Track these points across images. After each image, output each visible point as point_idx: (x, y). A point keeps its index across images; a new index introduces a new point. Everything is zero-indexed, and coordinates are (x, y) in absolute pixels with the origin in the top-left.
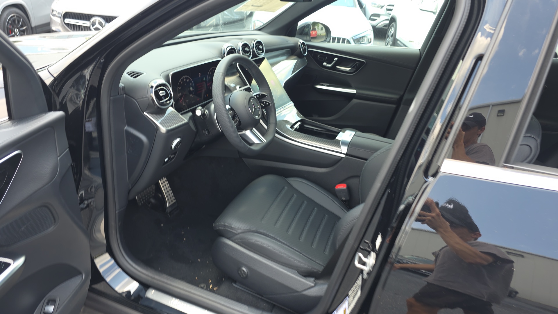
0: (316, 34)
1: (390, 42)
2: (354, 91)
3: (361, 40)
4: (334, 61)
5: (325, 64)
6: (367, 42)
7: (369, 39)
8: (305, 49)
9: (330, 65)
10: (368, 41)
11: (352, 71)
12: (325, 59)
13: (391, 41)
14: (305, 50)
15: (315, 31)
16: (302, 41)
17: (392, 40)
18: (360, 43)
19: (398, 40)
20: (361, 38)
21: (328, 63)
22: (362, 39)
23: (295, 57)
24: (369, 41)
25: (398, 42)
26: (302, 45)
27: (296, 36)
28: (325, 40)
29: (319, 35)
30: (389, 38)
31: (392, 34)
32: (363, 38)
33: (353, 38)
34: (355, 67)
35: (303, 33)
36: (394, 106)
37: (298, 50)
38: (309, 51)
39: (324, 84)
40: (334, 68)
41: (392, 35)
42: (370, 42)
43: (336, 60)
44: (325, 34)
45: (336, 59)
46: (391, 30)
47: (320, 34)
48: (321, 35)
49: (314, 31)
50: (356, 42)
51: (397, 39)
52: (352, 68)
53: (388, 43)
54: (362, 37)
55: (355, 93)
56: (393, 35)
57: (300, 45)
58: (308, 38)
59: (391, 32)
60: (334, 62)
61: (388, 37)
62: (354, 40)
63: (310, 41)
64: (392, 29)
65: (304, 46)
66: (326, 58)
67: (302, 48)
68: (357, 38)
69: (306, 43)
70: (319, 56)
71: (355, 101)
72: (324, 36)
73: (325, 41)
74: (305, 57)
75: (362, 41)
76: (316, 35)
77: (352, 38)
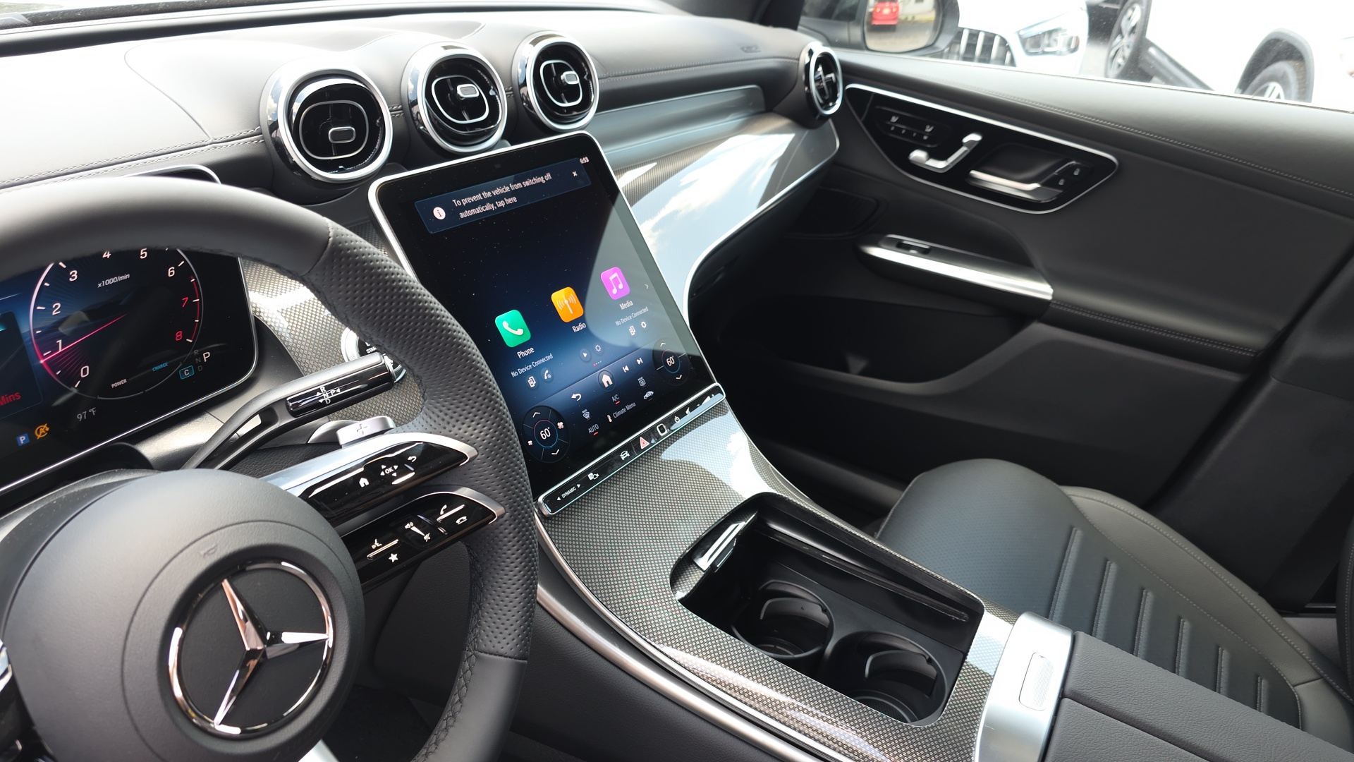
0: (894, 15)
1: (1123, 50)
2: (1041, 290)
3: (1046, 41)
4: (961, 145)
5: (918, 155)
6: (1065, 49)
7: (1071, 38)
8: (833, 86)
9: (940, 165)
10: (1069, 45)
11: (1044, 200)
12: (920, 136)
13: (1128, 47)
14: (829, 93)
15: (893, 4)
16: (819, 48)
17: (1131, 45)
18: (1039, 50)
19: (1152, 45)
20: (1044, 33)
21: (934, 154)
22: (1049, 37)
23: (783, 122)
24: (1073, 46)
25: (1152, 51)
26: (820, 69)
27: (803, 20)
28: (931, 43)
29: (906, 19)
30: (1123, 37)
31: (1133, 24)
32: (1054, 36)
33: (1021, 33)
34: (1061, 183)
35: (837, 12)
36: (1232, 378)
37: (799, 89)
38: (849, 94)
39: (908, 240)
40: (958, 176)
41: (1133, 30)
42: (1075, 49)
43: (972, 142)
44: (932, 16)
45: (975, 137)
46: (1130, 12)
47: (913, 18)
48: (918, 18)
49: (887, 4)
50: (1028, 45)
51: (1148, 41)
52: (1043, 185)
53: (1117, 51)
54: (1050, 33)
55: (1049, 298)
56: (1137, 30)
57: (808, 66)
58: (855, 33)
59: (1129, 18)
60: (963, 149)
61: (1120, 32)
62: (1023, 41)
63: (861, 46)
64: (1134, 9)
65: (826, 72)
66: (929, 129)
67: (818, 80)
68: (1034, 34)
69: (838, 55)
70: (894, 119)
71: (1039, 331)
72: (928, 22)
73: (929, 50)
74: (830, 121)
75: (1049, 45)
76: (895, 19)
77: (1018, 32)
